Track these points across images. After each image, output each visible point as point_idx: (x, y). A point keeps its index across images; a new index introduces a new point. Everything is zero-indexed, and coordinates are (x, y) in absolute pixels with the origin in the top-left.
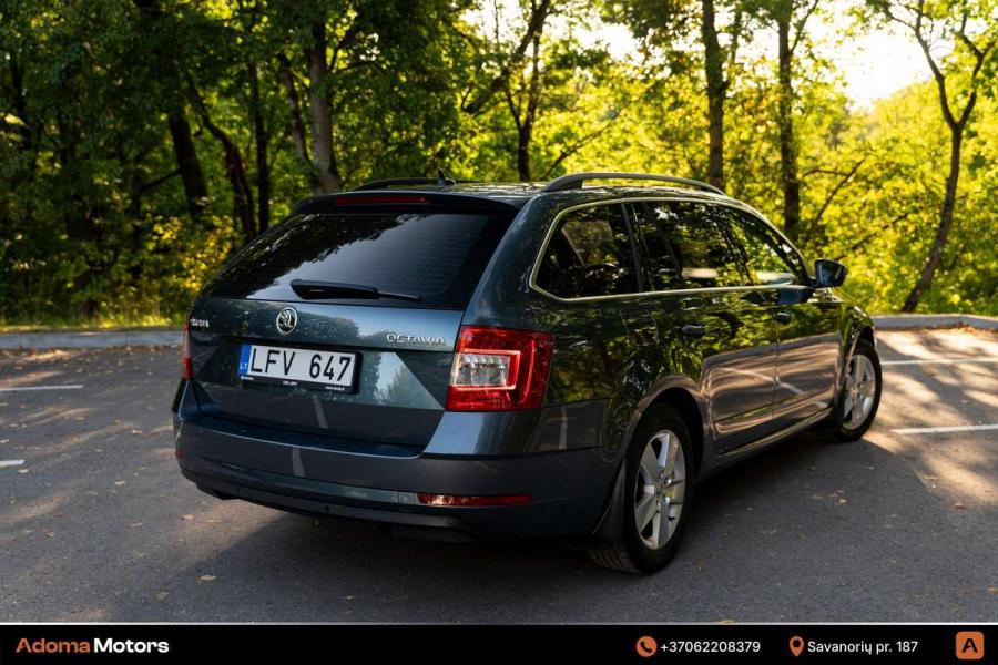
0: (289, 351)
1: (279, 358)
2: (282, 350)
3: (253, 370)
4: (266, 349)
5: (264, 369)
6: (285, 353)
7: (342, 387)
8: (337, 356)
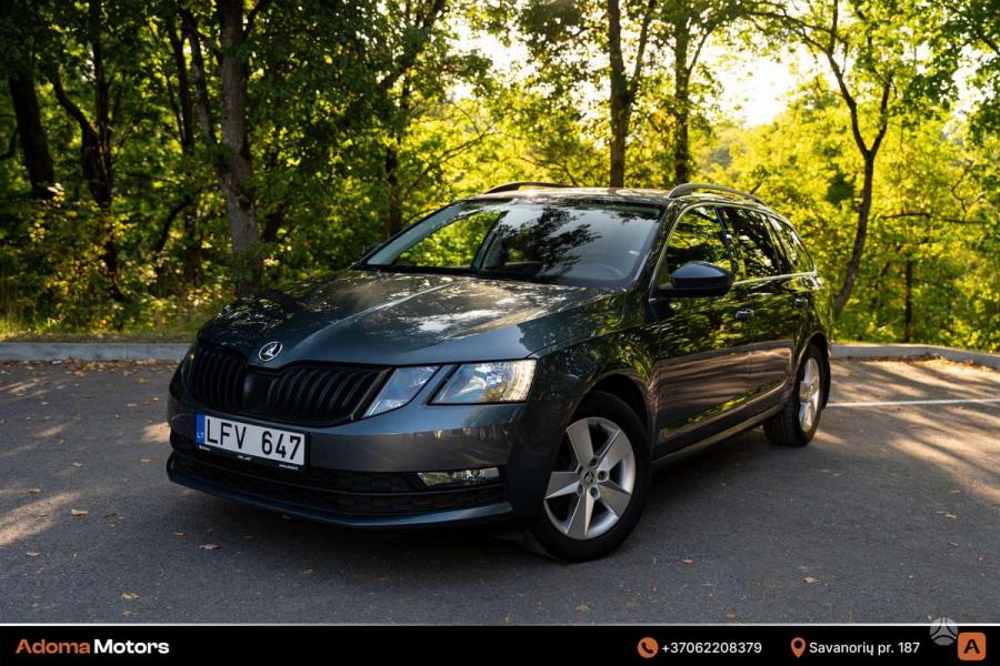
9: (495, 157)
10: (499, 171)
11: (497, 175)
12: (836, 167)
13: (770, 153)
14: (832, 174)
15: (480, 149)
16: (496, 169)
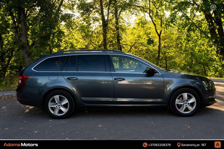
9: (72, 38)
10: (74, 41)
12: (149, 37)
13: (135, 34)
14: (148, 38)
15: (69, 36)
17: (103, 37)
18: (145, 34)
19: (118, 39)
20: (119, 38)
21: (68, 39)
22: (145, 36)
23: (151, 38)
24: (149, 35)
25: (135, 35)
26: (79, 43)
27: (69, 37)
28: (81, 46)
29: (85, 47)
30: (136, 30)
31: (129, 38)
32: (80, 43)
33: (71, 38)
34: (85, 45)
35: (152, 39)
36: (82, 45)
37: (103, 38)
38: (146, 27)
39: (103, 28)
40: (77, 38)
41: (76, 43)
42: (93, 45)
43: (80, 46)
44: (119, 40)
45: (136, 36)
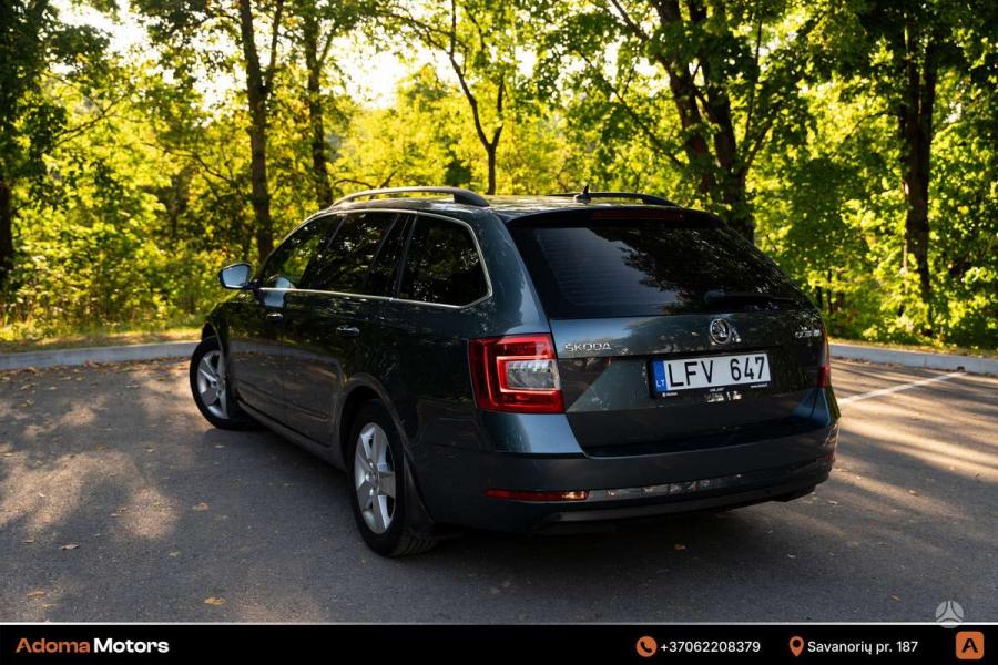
0: (707, 361)
1: (698, 369)
2: (698, 360)
3: (673, 385)
4: (682, 362)
5: (685, 382)
6: (702, 363)
7: (764, 383)
8: (752, 357)
9: (111, 140)
10: (116, 155)
11: (114, 160)
12: (452, 153)
13: (392, 140)
15: (94, 132)
16: (112, 154)
17: (252, 142)
18: (438, 139)
19: (316, 152)
20: (320, 151)
21: (89, 142)
22: (436, 152)
23: (464, 161)
24: (453, 147)
25: (395, 142)
26: (144, 167)
27: (92, 136)
28: (153, 179)
29: (173, 183)
30: (398, 120)
31: (371, 153)
32: (147, 162)
33: (105, 138)
34: (170, 173)
35: (464, 165)
36: (157, 172)
37: (252, 146)
38: (438, 109)
39: (253, 104)
40: (131, 138)
41: (129, 165)
42: (207, 174)
43: (148, 178)
44: (320, 161)
45: (398, 145)
